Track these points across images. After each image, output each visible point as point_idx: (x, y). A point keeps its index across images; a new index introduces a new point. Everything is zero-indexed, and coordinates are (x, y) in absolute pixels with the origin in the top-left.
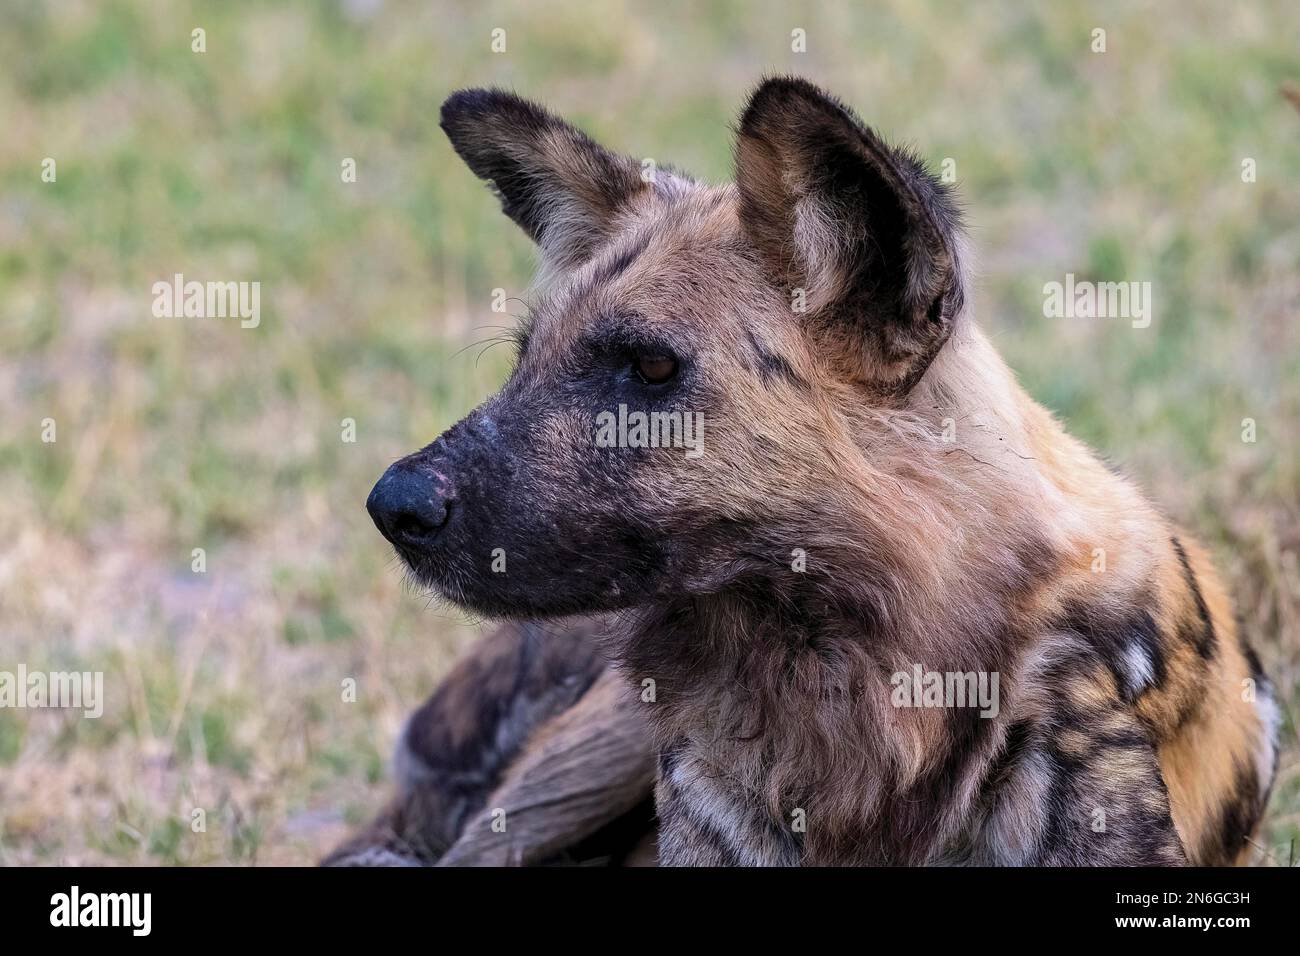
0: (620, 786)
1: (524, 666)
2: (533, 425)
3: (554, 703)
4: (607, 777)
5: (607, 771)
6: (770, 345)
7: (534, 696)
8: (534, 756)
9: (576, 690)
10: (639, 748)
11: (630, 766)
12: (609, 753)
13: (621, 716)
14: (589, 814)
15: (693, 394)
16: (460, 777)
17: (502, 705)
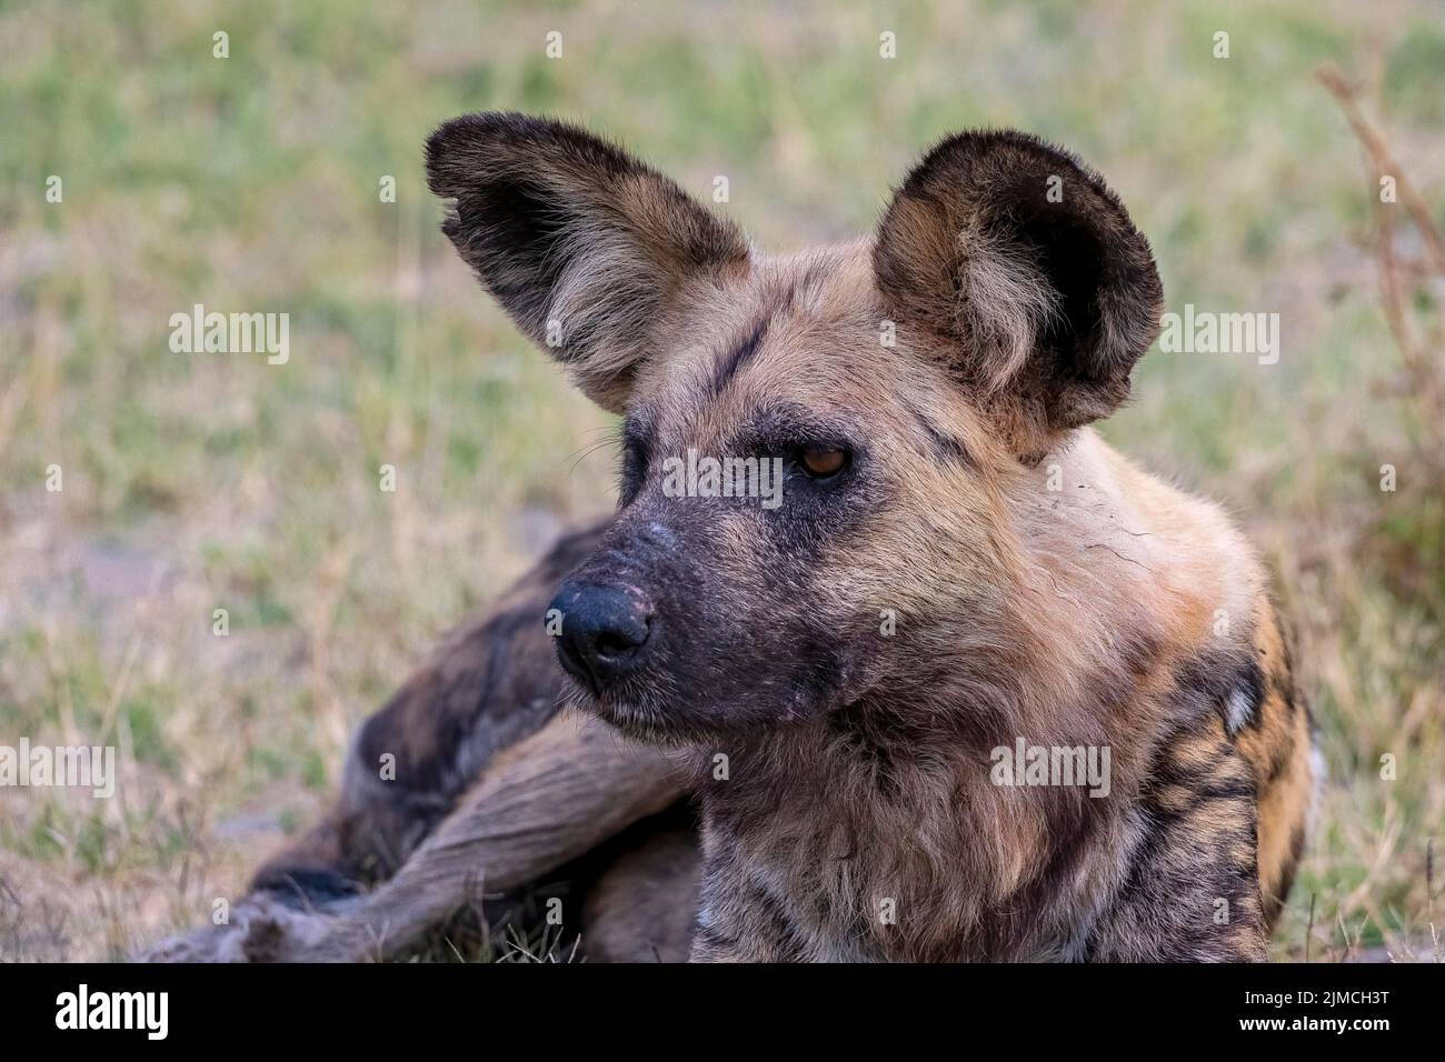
0: (578, 825)
1: (490, 685)
2: (709, 529)
3: (522, 726)
4: (567, 813)
5: (566, 807)
6: (945, 426)
7: (500, 717)
8: (492, 783)
9: (544, 714)
10: (601, 785)
11: (592, 804)
12: (569, 788)
13: (585, 749)
14: (543, 853)
15: (870, 485)
16: (419, 798)
17: (464, 724)
